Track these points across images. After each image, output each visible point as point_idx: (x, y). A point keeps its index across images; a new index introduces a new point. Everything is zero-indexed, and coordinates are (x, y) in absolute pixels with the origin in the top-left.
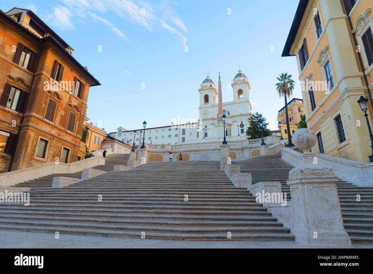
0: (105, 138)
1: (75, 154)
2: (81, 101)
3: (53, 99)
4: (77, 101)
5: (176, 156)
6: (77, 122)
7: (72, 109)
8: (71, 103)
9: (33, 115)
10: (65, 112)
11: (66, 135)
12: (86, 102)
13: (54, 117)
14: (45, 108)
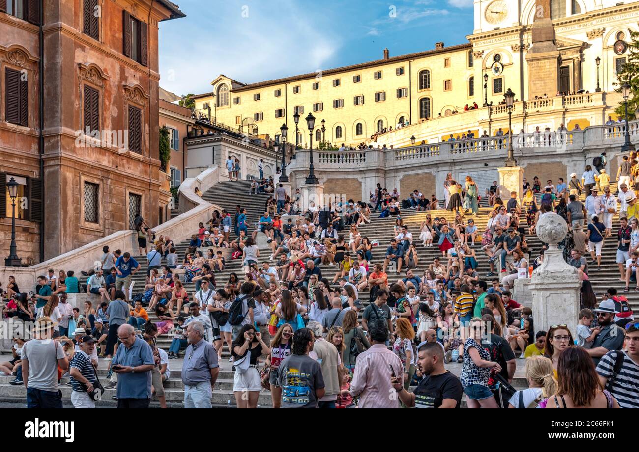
0: (190, 129)
1: (154, 204)
2: (146, 70)
3: (90, 83)
4: (138, 73)
5: (398, 179)
6: (145, 126)
7: (130, 96)
8: (126, 81)
9: (62, 132)
10: (117, 107)
11: (128, 162)
12: (157, 70)
13: (100, 125)
14: (80, 108)
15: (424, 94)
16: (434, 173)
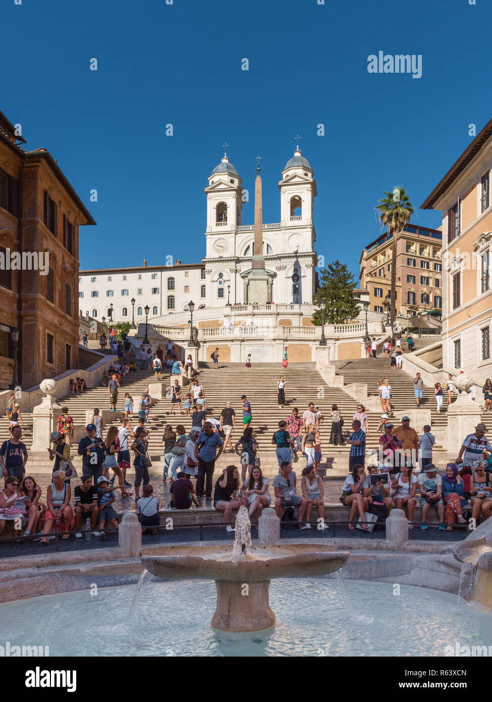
2: (73, 258)
4: (70, 260)
7: (67, 276)
8: (65, 265)
9: (38, 296)
10: (61, 283)
11: (65, 322)
12: (78, 260)
13: (54, 294)
15: (171, 293)
16: (229, 346)
